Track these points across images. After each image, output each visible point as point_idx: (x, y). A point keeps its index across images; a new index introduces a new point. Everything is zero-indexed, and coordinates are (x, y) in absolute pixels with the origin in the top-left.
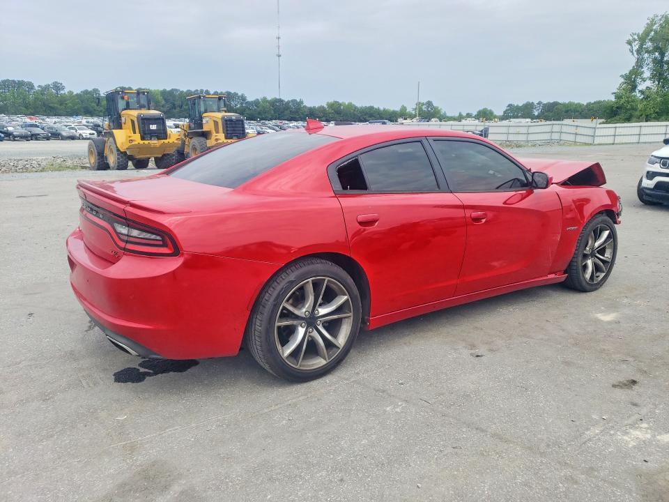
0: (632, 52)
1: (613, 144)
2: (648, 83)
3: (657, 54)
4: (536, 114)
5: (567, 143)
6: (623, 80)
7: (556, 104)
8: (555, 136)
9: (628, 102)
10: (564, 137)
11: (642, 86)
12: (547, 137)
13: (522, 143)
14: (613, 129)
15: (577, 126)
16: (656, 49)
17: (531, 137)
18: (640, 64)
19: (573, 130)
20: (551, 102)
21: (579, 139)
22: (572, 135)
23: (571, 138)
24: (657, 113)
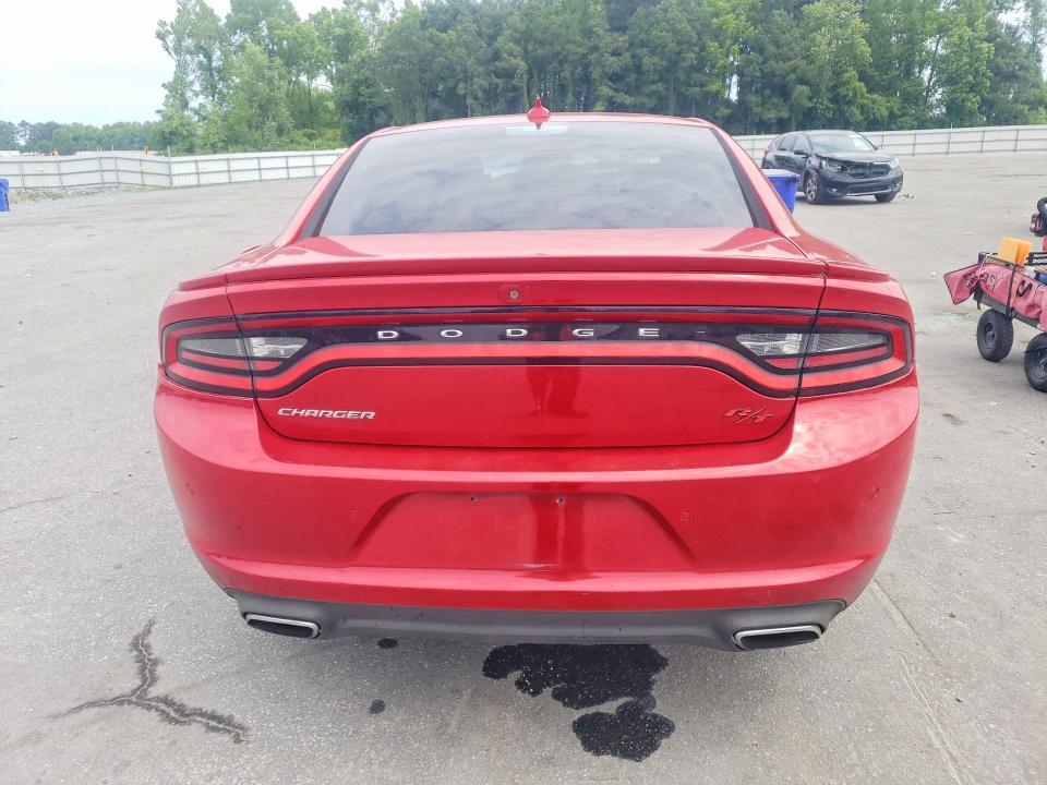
0: (167, 50)
1: (198, 186)
2: (201, 99)
3: (201, 56)
4: (22, 142)
5: (129, 188)
6: (166, 92)
7: (52, 127)
8: (110, 177)
9: (183, 125)
10: (125, 178)
11: (194, 104)
12: (96, 178)
13: (55, 191)
14: (193, 165)
15: (140, 160)
16: (200, 49)
17: (68, 181)
18: (182, 68)
19: (135, 166)
20: (45, 122)
21: (149, 180)
22: (136, 175)
23: (136, 179)
24: (223, 141)
